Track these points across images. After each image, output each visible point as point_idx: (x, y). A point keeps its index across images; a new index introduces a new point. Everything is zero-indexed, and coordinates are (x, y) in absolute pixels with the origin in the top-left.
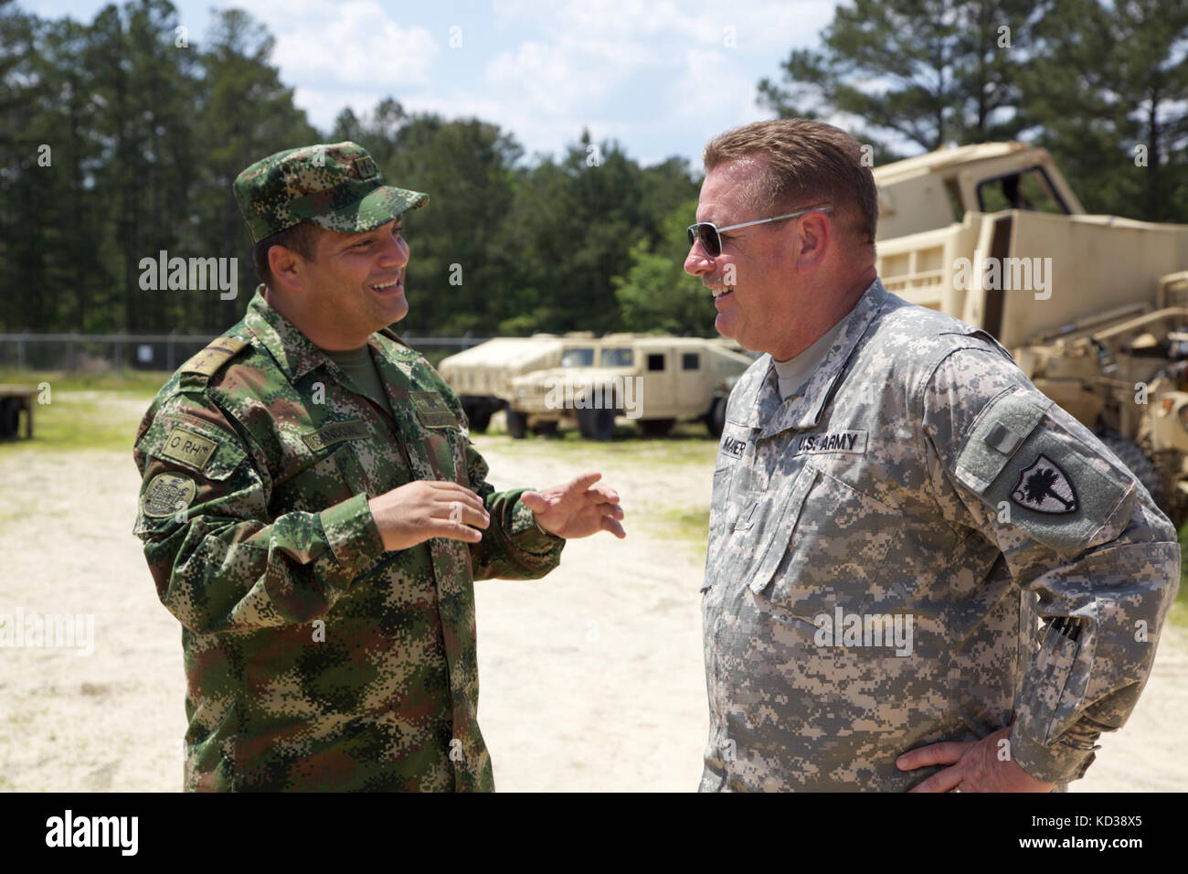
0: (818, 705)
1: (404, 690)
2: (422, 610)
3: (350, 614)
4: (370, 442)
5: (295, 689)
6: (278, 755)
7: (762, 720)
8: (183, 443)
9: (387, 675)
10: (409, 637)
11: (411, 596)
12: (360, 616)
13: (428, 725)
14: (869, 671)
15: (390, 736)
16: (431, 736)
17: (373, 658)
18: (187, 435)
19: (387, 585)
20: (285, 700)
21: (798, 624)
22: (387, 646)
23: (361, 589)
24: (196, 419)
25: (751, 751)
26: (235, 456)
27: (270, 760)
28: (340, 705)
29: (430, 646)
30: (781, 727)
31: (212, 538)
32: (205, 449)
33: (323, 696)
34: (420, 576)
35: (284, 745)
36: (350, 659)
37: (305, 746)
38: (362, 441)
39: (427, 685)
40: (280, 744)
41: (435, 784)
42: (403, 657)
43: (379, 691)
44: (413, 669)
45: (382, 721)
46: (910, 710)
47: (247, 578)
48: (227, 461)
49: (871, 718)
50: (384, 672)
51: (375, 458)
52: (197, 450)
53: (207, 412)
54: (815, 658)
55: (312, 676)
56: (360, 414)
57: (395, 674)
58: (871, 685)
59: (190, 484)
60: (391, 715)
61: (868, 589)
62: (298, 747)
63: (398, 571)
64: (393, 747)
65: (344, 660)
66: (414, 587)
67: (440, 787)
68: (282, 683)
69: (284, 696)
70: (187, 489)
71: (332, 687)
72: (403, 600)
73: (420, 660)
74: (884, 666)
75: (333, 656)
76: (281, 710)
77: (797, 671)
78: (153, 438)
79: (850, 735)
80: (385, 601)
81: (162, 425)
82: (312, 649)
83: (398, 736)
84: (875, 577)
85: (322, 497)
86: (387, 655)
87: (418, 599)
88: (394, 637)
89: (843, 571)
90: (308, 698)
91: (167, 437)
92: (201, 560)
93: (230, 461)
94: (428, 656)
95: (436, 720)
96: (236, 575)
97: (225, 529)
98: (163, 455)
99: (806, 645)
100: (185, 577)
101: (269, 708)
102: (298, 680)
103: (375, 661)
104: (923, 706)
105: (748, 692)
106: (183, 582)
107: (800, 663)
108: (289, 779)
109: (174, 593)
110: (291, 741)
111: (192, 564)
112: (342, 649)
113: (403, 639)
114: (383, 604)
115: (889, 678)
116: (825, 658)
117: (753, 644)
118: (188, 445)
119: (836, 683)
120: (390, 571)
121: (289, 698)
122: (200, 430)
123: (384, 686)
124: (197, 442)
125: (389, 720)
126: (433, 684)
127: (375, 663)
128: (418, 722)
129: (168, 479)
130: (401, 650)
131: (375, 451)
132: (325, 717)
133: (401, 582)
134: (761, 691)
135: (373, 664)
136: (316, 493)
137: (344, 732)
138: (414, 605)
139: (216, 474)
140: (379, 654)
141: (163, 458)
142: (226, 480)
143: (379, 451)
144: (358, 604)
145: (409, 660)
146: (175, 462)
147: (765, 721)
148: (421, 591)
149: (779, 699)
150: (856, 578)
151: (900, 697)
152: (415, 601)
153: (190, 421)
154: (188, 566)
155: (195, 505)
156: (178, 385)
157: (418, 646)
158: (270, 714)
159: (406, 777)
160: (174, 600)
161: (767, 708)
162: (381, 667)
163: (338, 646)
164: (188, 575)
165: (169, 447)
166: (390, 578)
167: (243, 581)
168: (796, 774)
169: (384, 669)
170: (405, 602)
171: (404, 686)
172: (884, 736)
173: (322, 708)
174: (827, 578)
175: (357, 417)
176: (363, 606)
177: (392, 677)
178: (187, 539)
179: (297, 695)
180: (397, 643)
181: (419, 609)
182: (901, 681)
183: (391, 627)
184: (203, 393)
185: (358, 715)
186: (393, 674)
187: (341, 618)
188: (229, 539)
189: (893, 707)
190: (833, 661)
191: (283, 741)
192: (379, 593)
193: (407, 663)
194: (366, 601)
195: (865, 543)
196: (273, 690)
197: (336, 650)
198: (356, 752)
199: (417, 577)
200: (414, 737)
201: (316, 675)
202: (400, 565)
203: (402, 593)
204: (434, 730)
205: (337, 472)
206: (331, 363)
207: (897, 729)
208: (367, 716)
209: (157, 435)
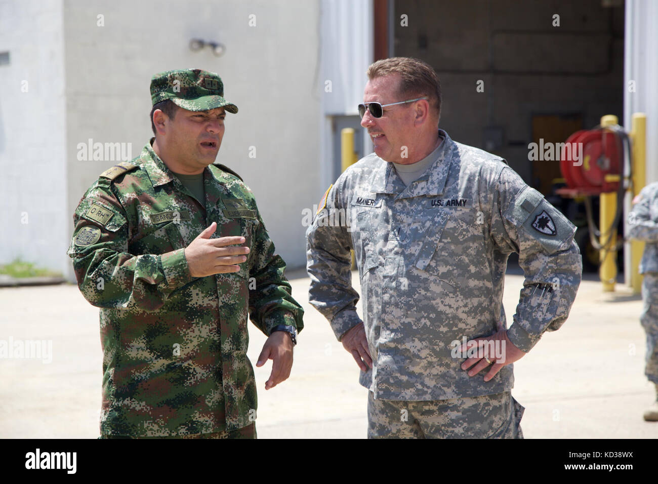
0: (448, 318)
1: (197, 349)
2: (209, 310)
3: (170, 309)
4: (190, 222)
5: (143, 345)
6: (134, 379)
7: (422, 325)
8: (97, 211)
9: (188, 341)
10: (201, 323)
11: (203, 302)
12: (175, 310)
13: (211, 369)
14: (467, 303)
15: (190, 374)
16: (212, 375)
17: (181, 332)
18: (99, 208)
19: (189, 295)
20: (138, 351)
21: (442, 283)
22: (189, 326)
23: (176, 297)
24: (104, 201)
25: (414, 339)
26: (122, 221)
27: (130, 382)
28: (164, 355)
29: (213, 329)
30: (431, 328)
31: (106, 262)
32: (108, 215)
33: (155, 350)
34: (209, 293)
35: (137, 375)
36: (169, 332)
37: (147, 375)
38: (184, 222)
39: (211, 348)
40: (134, 373)
41: (213, 400)
42: (197, 333)
43: (184, 349)
44: (203, 339)
45: (186, 364)
46: (479, 320)
47: (123, 284)
48: (117, 222)
49: (464, 323)
50: (187, 340)
51: (191, 231)
52: (103, 216)
53: (109, 197)
54: (448, 297)
55: (151, 339)
56: (186, 207)
57: (193, 341)
58: (467, 309)
59: (98, 231)
60: (190, 362)
61: (469, 267)
62: (143, 376)
63: (196, 289)
64: (191, 379)
65: (167, 332)
66: (206, 298)
67: (216, 401)
68: (138, 343)
69: (138, 349)
70: (96, 234)
71: (160, 345)
72: (198, 304)
73: (207, 336)
74: (472, 301)
75: (161, 330)
76: (136, 356)
77: (440, 303)
78: (82, 208)
79: (457, 330)
80: (188, 303)
81: (87, 202)
82: (151, 326)
83: (194, 373)
84: (472, 262)
85: (158, 248)
86: (189, 331)
87: (207, 304)
88: (193, 322)
89: (460, 260)
90: (148, 350)
91: (89, 208)
92: (100, 272)
93: (119, 223)
94: (212, 334)
95: (215, 367)
96: (118, 282)
97: (113, 257)
98: (87, 216)
99: (445, 292)
100: (92, 280)
101: (130, 355)
102: (145, 341)
103: (182, 334)
104: (483, 318)
105: (415, 313)
106: (91, 282)
107: (442, 300)
108: (137, 391)
109: (86, 286)
110: (140, 372)
111: (95, 274)
112: (166, 326)
113: (197, 323)
114: (187, 305)
115: (473, 306)
116: (452, 297)
117: (419, 292)
118: (100, 212)
119: (455, 308)
120: (192, 289)
121: (140, 351)
122: (105, 206)
123: (187, 347)
124: (104, 212)
125: (189, 364)
126: (214, 348)
127: (182, 335)
128: (205, 367)
129: (88, 229)
130: (196, 329)
131: (192, 227)
132: (156, 360)
133: (197, 294)
134: (423, 312)
135: (181, 335)
136: (154, 246)
137: (166, 369)
138: (205, 307)
139: (111, 228)
140: (184, 330)
141: (86, 218)
142: (116, 232)
143: (194, 228)
144: (174, 304)
145: (201, 335)
146: (92, 220)
147: (424, 325)
148: (209, 300)
149: (431, 315)
150: (464, 263)
151: (476, 314)
152: (205, 305)
153: (102, 202)
154: (94, 275)
155: (99, 243)
156: (97, 183)
157: (206, 328)
158: (131, 358)
159: (198, 395)
160: (86, 289)
161: (425, 319)
162: (185, 337)
163: (164, 325)
164: (93, 279)
165: (90, 212)
166: (191, 292)
167: (120, 285)
168: (435, 347)
169: (187, 338)
170: (199, 305)
171: (197, 348)
172: (467, 330)
173: (156, 356)
174: (454, 263)
175: (185, 209)
176: (177, 306)
177: (191, 343)
178: (93, 260)
179: (143, 348)
180: (194, 325)
181: (208, 309)
182: (477, 307)
183: (191, 317)
184: (108, 188)
185: (174, 361)
186: (191, 341)
187: (165, 311)
188: (114, 263)
189: (473, 318)
190: (455, 299)
191: (136, 372)
192: (185, 299)
193: (199, 336)
194: (178, 303)
195: (470, 247)
196: (133, 346)
197: (163, 326)
198: (172, 380)
199: (207, 293)
200: (203, 374)
201: (153, 339)
202: (197, 286)
203: (198, 300)
204: (214, 372)
205: (165, 236)
206: (178, 181)
207: (472, 327)
208: (178, 362)
209: (85, 207)
